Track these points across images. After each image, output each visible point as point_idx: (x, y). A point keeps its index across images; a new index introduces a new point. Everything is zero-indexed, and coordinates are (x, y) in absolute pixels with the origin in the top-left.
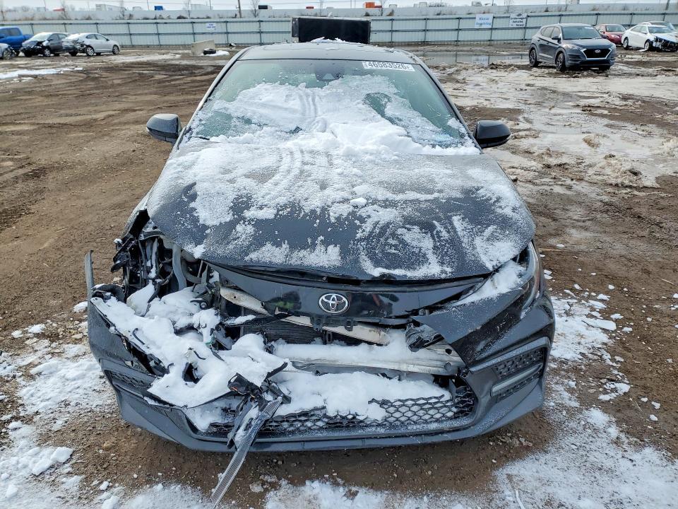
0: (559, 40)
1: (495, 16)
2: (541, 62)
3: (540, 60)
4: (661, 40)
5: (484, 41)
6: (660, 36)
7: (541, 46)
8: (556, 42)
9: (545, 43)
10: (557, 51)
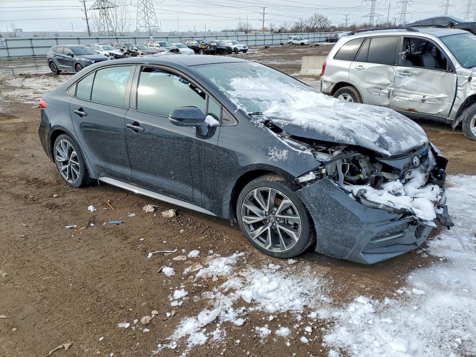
0: (72, 56)
1: (7, 39)
2: (61, 71)
3: (61, 70)
4: (113, 54)
5: (4, 57)
6: (112, 52)
7: (58, 60)
8: (70, 57)
9: (62, 58)
10: (74, 64)
